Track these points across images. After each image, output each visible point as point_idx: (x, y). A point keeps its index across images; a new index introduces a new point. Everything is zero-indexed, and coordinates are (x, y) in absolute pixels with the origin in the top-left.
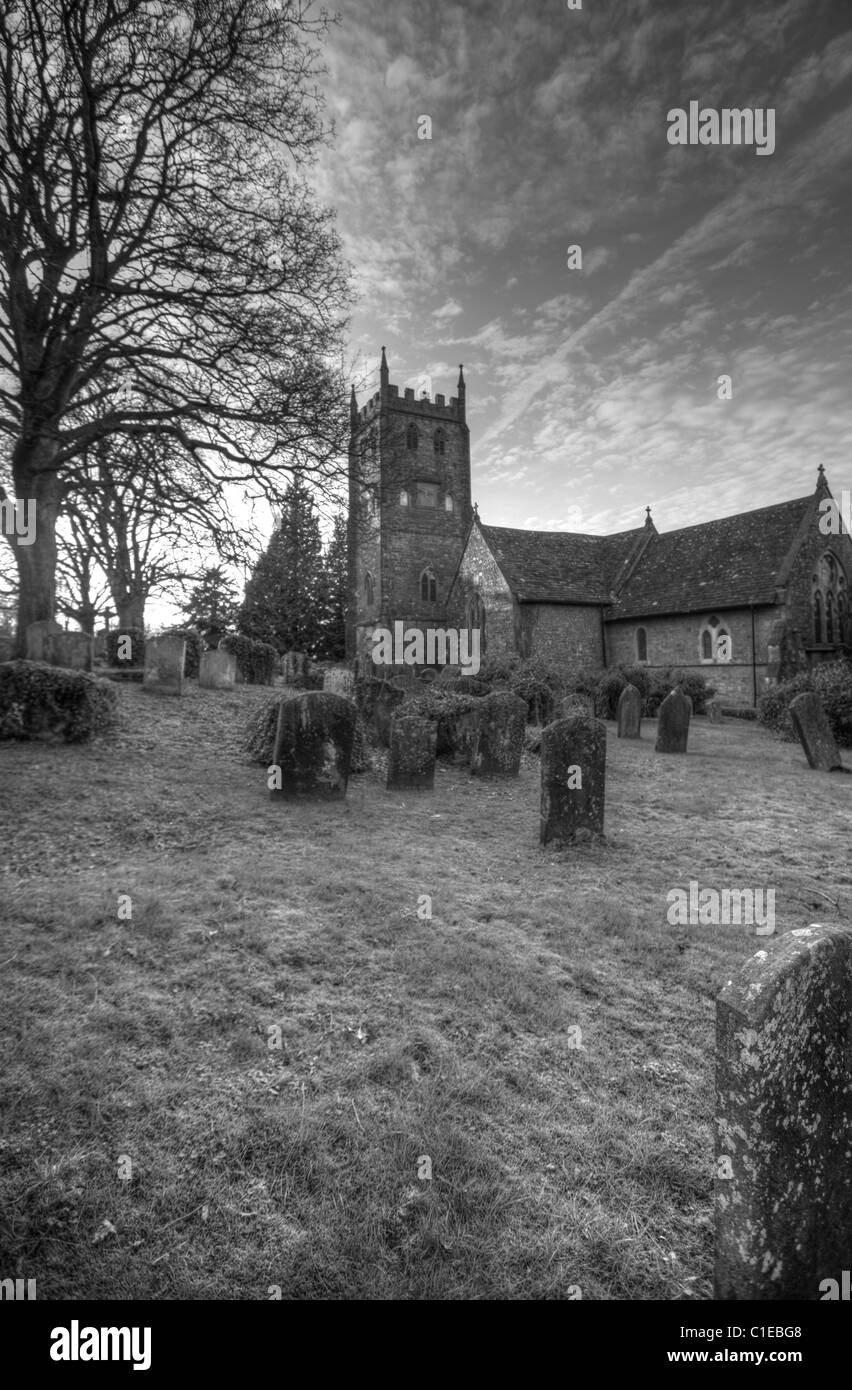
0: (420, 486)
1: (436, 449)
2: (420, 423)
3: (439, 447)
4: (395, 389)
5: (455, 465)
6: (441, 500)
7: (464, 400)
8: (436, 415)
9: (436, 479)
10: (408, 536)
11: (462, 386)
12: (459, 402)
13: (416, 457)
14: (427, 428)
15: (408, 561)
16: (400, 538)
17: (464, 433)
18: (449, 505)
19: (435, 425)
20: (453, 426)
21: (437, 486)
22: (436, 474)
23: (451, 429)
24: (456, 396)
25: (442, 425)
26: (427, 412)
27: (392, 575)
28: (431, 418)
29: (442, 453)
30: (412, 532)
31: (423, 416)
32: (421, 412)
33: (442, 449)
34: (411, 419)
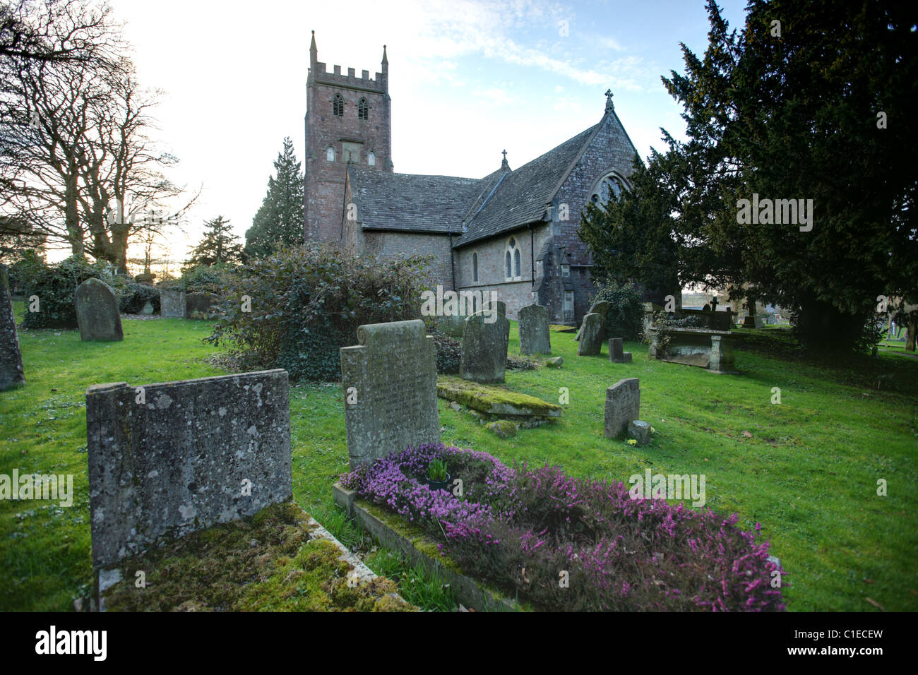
0: (344, 145)
1: (360, 115)
2: (345, 94)
3: (363, 113)
4: (323, 65)
5: (377, 128)
6: (364, 157)
7: (387, 74)
8: (361, 87)
9: (360, 139)
10: (334, 185)
11: (385, 63)
12: (383, 77)
13: (341, 121)
14: (351, 98)
15: (333, 205)
16: (326, 187)
17: (386, 101)
18: (372, 160)
19: (360, 95)
20: (376, 96)
21: (360, 145)
22: (360, 135)
23: (373, 99)
24: (380, 72)
25: (365, 95)
26: (352, 84)
27: (318, 217)
28: (356, 89)
29: (366, 119)
30: (336, 182)
31: (348, 88)
32: (347, 84)
33: (366, 115)
34: (337, 90)
